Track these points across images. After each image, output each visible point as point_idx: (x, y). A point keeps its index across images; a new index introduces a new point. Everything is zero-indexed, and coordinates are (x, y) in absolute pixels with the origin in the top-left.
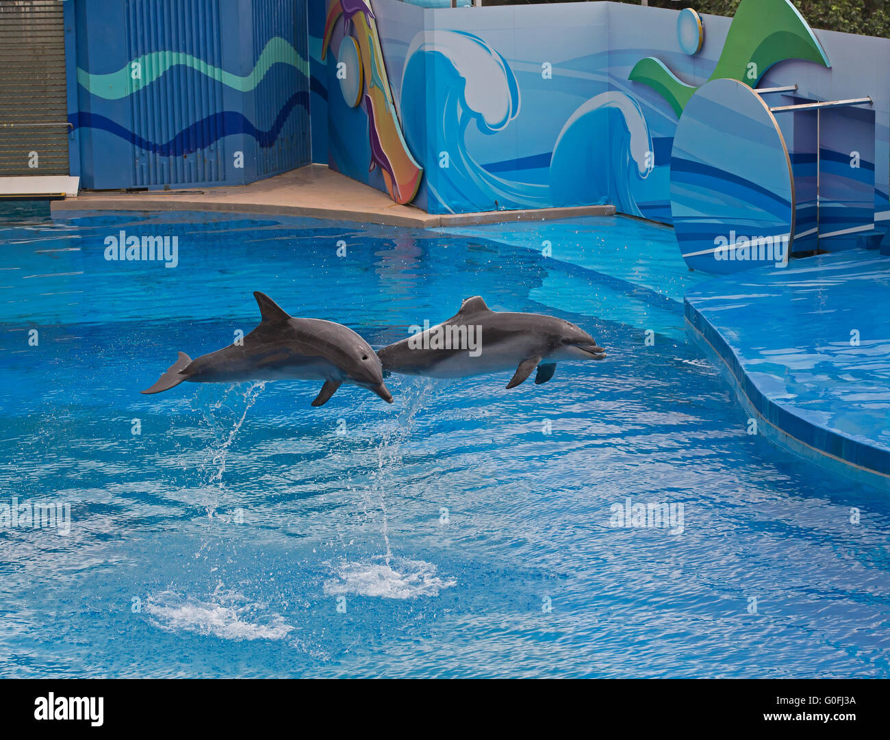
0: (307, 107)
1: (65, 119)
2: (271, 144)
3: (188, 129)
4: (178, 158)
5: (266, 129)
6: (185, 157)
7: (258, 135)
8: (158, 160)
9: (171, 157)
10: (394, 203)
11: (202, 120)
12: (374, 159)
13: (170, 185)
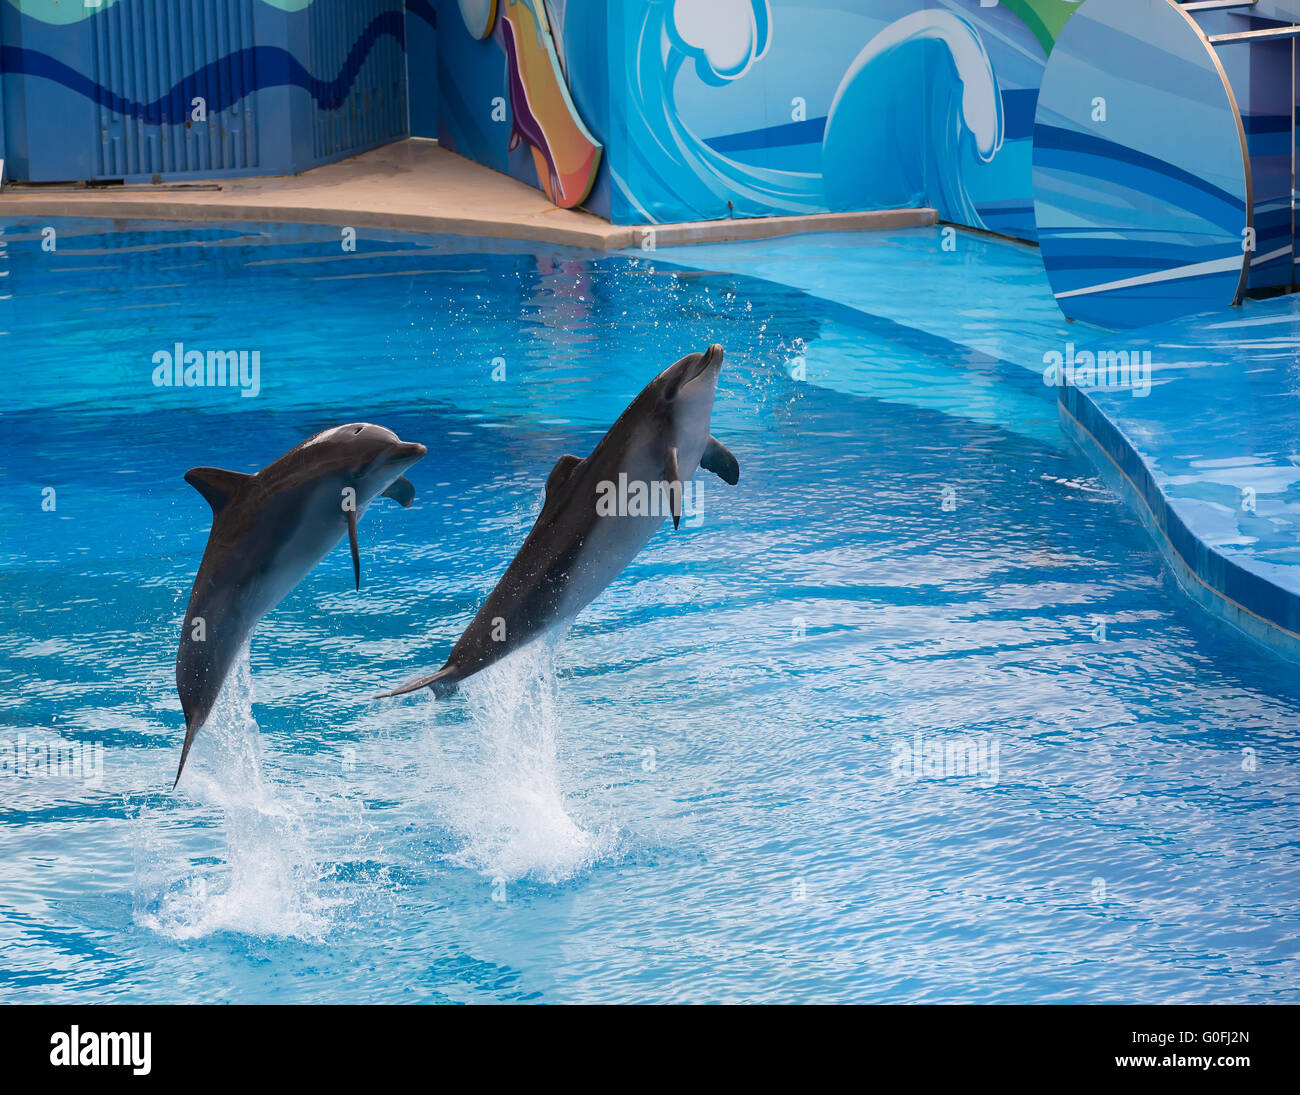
0: (400, 40)
2: (338, 104)
4: (177, 128)
5: (329, 76)
6: (189, 125)
7: (315, 87)
8: (141, 132)
9: (165, 126)
10: (552, 206)
11: (218, 63)
12: (516, 129)
13: (163, 175)
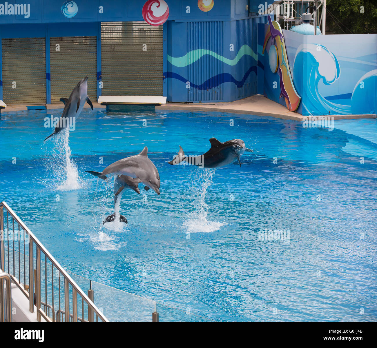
0: (256, 72)
1: (162, 74)
2: (241, 86)
3: (209, 80)
4: (205, 91)
5: (240, 80)
6: (208, 90)
7: (236, 82)
8: (197, 91)
9: (202, 90)
10: (289, 111)
11: (215, 77)
12: (281, 93)
13: (202, 101)
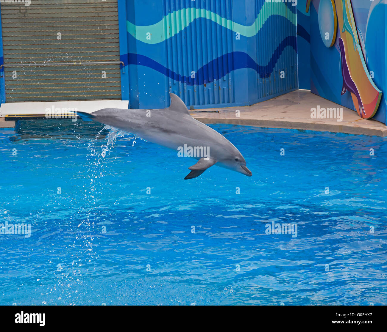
0: (295, 48)
1: (118, 58)
2: (268, 75)
3: (207, 65)
4: (200, 86)
5: (264, 63)
6: (205, 86)
7: (259, 69)
8: (185, 88)
9: (195, 86)
10: (359, 118)
11: (217, 59)
12: (344, 85)
13: (194, 106)
